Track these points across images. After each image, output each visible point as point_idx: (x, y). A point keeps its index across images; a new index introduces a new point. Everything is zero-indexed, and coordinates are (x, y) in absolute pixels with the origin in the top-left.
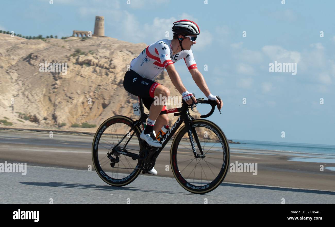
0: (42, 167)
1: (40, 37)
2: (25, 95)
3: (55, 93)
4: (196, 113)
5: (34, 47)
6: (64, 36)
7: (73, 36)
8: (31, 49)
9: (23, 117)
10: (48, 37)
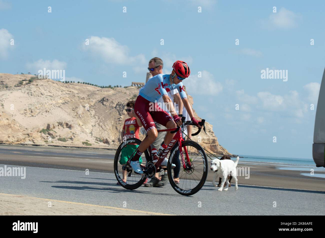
0: (112, 174)
1: (110, 87)
2: (100, 125)
3: (120, 124)
4: (214, 137)
5: (105, 93)
6: (126, 86)
7: (132, 86)
8: (104, 94)
9: (99, 140)
10: (115, 87)
